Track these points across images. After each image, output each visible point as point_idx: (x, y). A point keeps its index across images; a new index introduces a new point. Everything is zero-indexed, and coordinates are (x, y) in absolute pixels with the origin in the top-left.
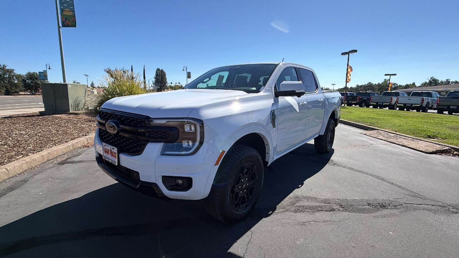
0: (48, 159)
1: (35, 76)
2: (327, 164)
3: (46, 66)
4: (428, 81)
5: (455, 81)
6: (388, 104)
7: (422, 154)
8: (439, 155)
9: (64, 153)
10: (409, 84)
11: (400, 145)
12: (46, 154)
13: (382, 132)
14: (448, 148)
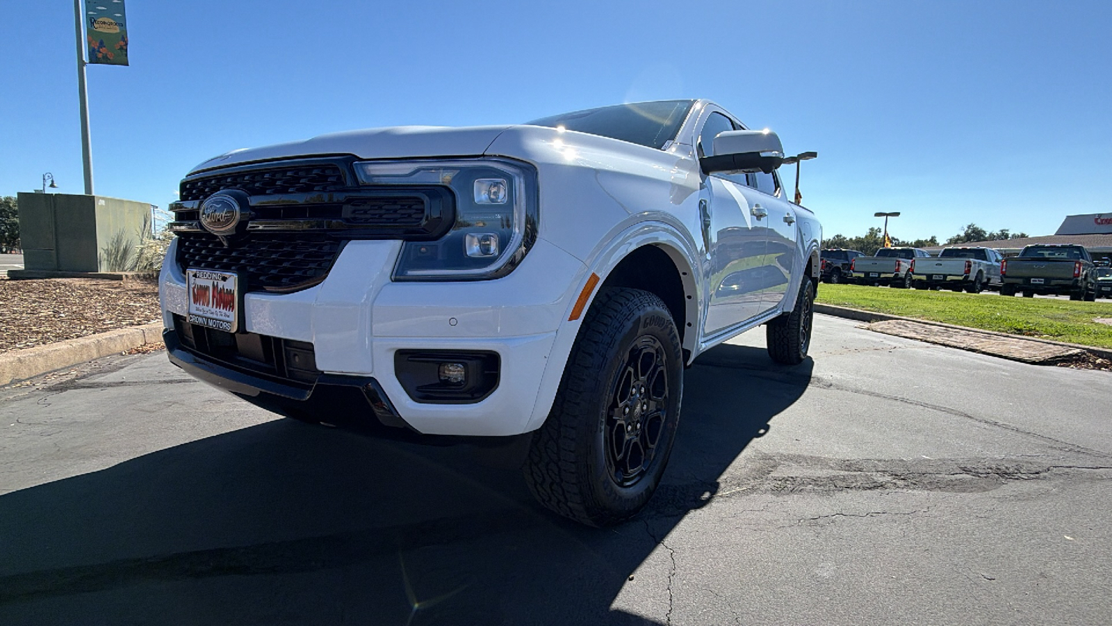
0: (17, 378)
1: (10, 207)
2: (810, 384)
3: (44, 179)
4: (962, 234)
5: (1020, 234)
6: (892, 275)
7: (1022, 366)
8: (1063, 368)
9: (70, 364)
10: (924, 239)
11: (963, 349)
12: (11, 363)
13: (910, 324)
14: (1078, 350)
